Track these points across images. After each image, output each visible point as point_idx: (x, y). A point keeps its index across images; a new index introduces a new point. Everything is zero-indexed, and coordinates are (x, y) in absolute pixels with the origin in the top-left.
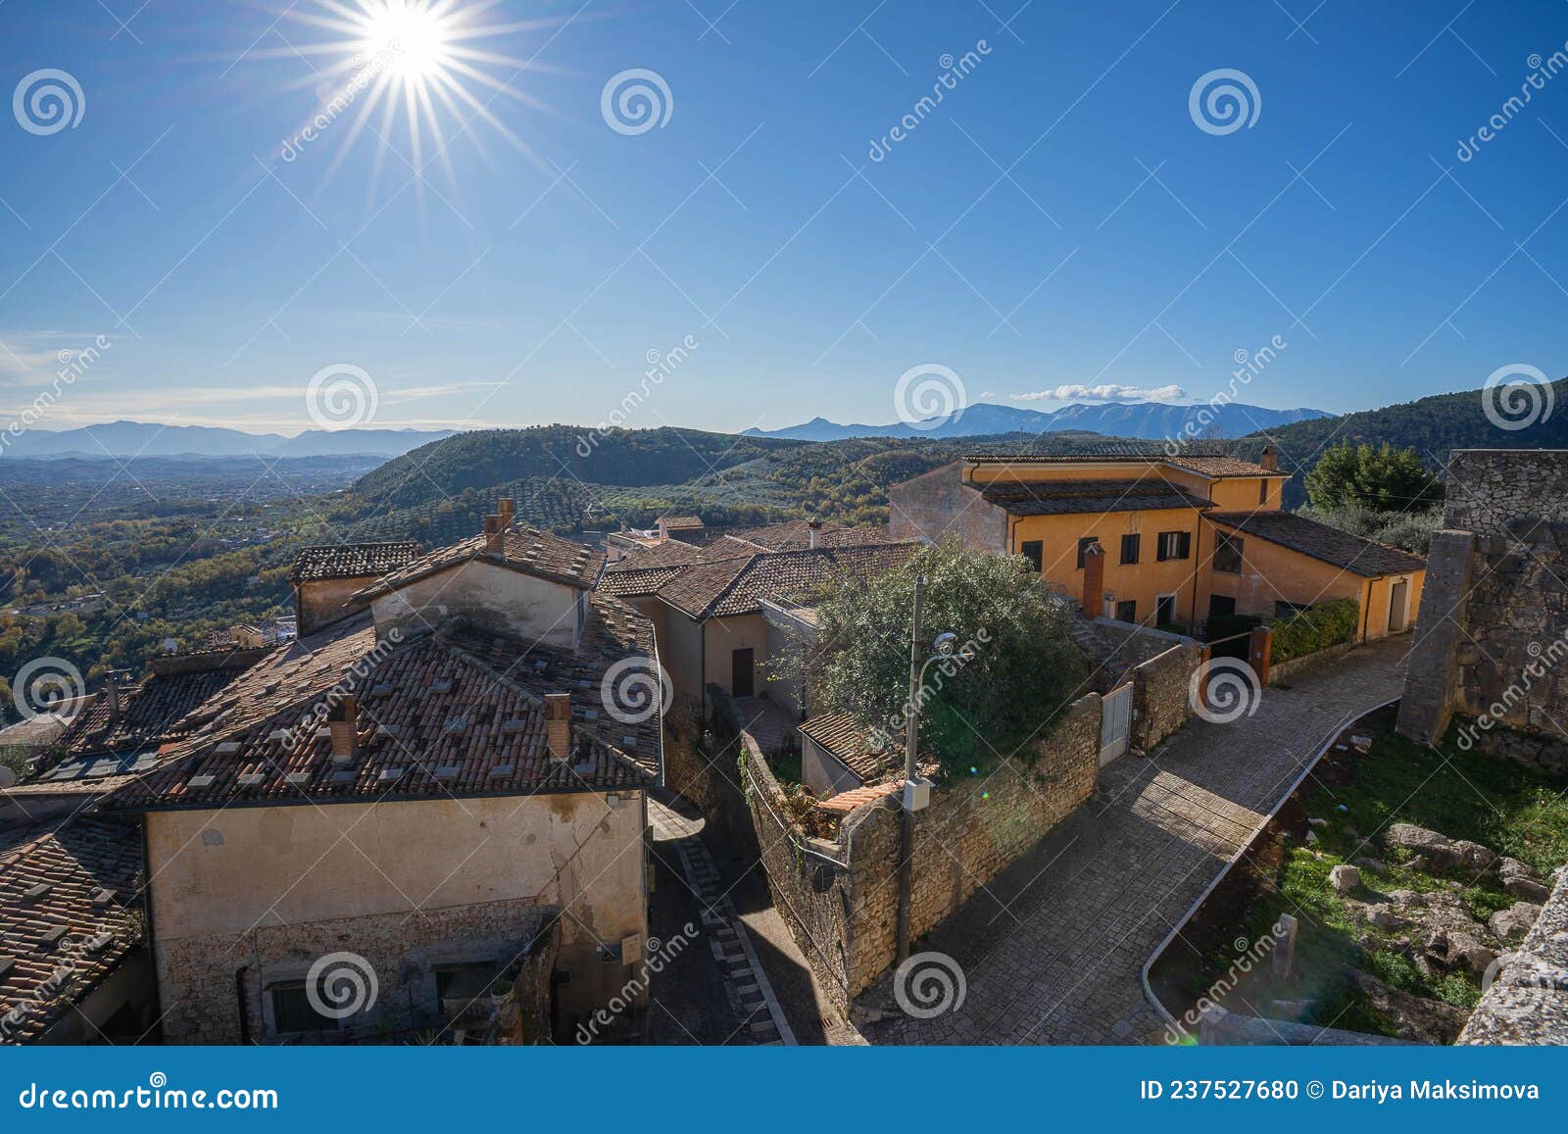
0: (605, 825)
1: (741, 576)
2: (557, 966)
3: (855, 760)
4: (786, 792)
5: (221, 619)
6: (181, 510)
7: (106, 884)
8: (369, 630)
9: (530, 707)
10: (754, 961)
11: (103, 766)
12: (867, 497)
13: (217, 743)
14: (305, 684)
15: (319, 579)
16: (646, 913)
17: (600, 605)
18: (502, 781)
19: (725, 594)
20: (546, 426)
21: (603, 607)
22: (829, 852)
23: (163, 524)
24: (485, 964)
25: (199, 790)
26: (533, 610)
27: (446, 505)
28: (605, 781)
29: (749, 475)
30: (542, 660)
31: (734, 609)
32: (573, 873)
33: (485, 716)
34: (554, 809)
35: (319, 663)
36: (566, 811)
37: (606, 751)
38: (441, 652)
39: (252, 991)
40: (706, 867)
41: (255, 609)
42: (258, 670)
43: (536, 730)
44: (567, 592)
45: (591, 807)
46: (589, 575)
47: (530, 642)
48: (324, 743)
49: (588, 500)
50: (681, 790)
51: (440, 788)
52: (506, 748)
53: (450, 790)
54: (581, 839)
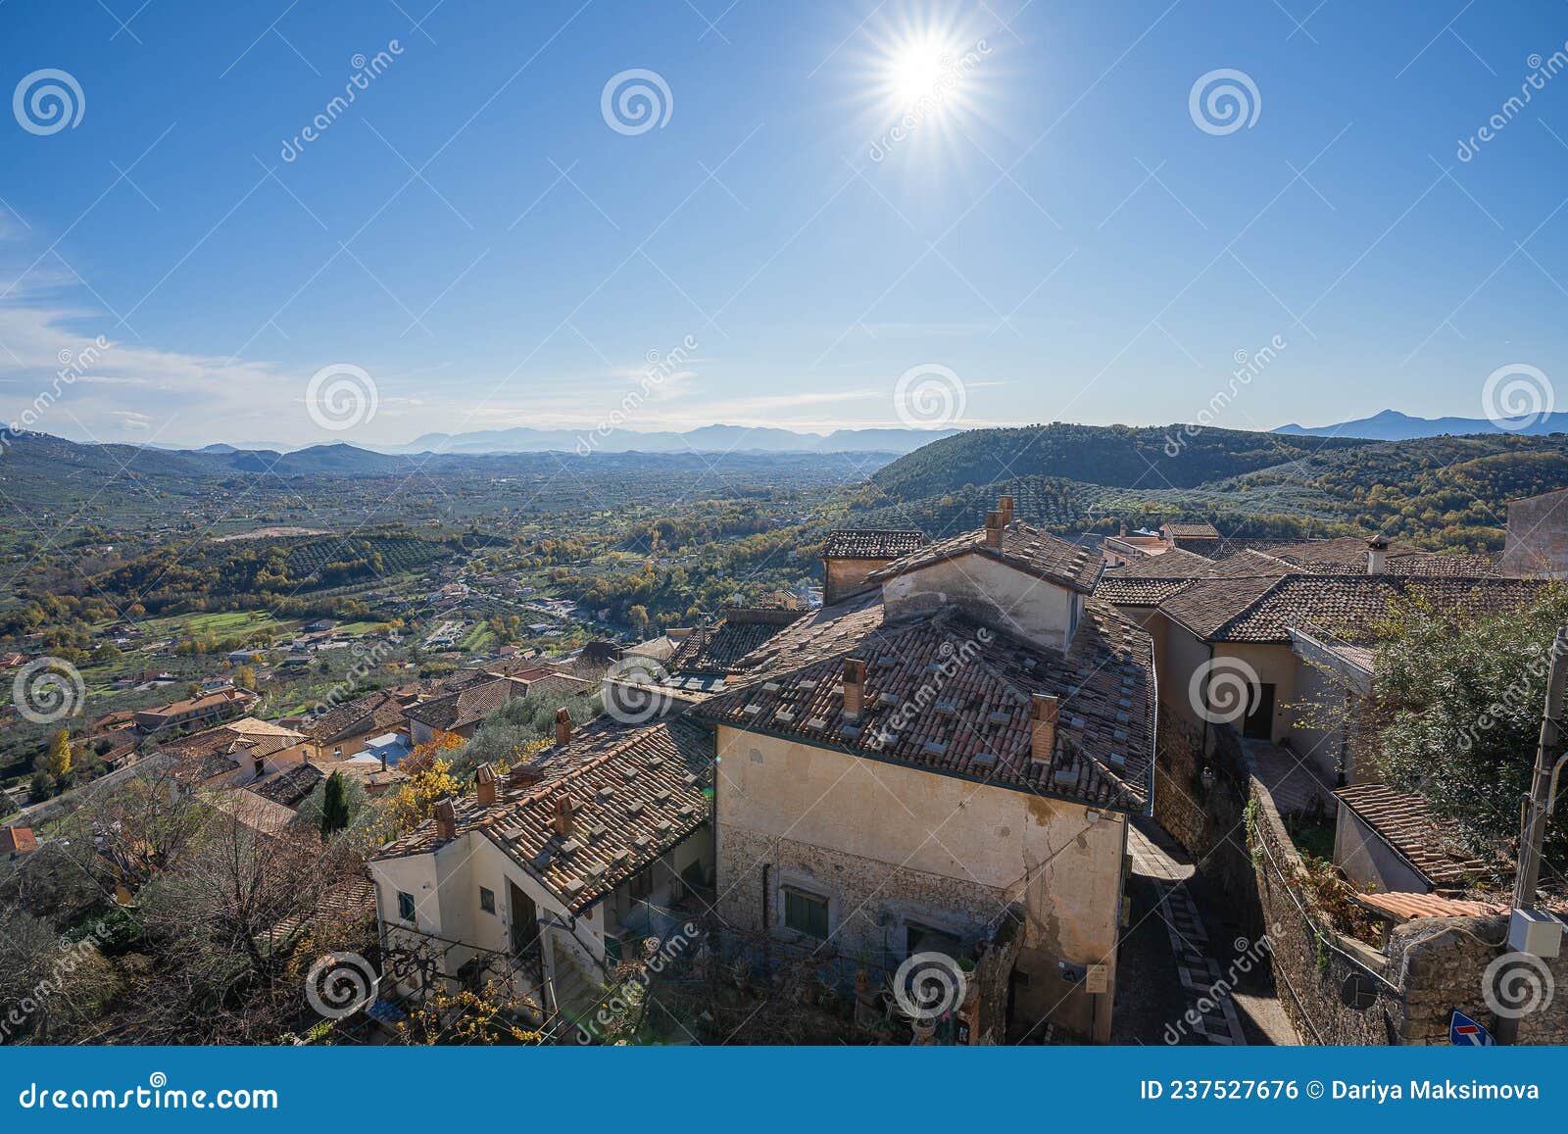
0: (1082, 841)
1: (1266, 597)
2: (1018, 965)
3: (1421, 855)
4: (1308, 866)
5: (768, 583)
6: (748, 494)
7: (691, 769)
8: (878, 607)
9: (1016, 703)
11: (694, 683)
13: (764, 682)
14: (828, 646)
15: (842, 558)
16: (1116, 947)
17: (1094, 611)
18: (984, 768)
19: (1245, 617)
20: (1046, 424)
21: (1098, 613)
22: (1370, 961)
23: (737, 504)
24: (950, 936)
25: (750, 716)
26: (1026, 608)
27: (946, 499)
28: (1087, 794)
29: (1281, 481)
30: (1030, 658)
31: (1254, 635)
32: (1043, 878)
33: (972, 703)
34: (1034, 808)
35: (839, 630)
37: (1091, 764)
38: (938, 636)
39: (771, 887)
41: (793, 578)
42: (794, 628)
43: (1020, 727)
44: (1061, 595)
45: (1068, 817)
46: (1086, 579)
47: (1021, 638)
48: (839, 698)
49: (1085, 501)
50: (1168, 828)
51: (927, 761)
52: (991, 738)
53: (936, 765)
54: (1055, 847)
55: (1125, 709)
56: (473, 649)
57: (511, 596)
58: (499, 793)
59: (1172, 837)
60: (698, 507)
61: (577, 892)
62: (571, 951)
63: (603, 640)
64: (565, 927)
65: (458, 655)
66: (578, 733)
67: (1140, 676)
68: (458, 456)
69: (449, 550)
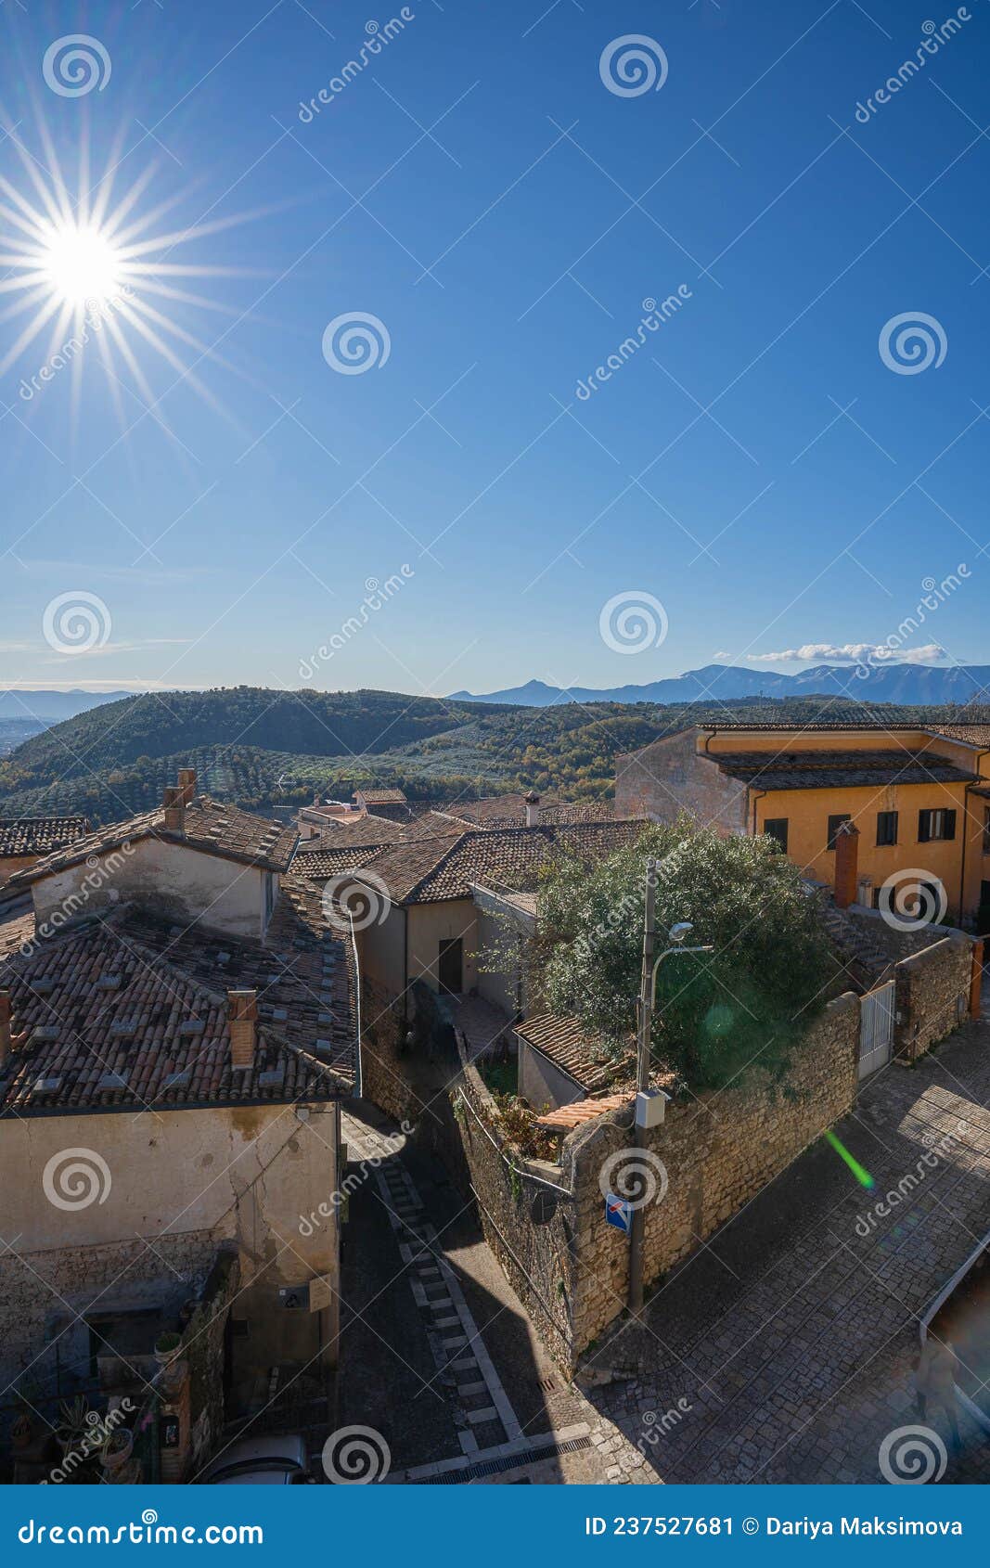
0: (293, 1143)
1: (449, 856)
2: (234, 1315)
3: (578, 1068)
4: (500, 1105)
8: (27, 917)
9: (210, 1006)
10: (462, 1308)
12: (588, 769)
16: (338, 1249)
17: (290, 889)
18: (176, 1091)
19: (432, 877)
20: (232, 688)
21: (294, 891)
22: (549, 1176)
24: (147, 1313)
26: (215, 895)
27: (117, 775)
28: (294, 1091)
29: (458, 744)
30: (224, 951)
31: (442, 894)
32: (254, 1198)
33: (158, 1017)
34: (237, 1123)
36: (249, 1127)
37: (296, 1057)
38: (110, 942)
40: (407, 1193)
43: (217, 1032)
44: (254, 875)
45: (276, 1121)
46: (280, 856)
47: (212, 930)
49: (277, 770)
50: (379, 1102)
51: (104, 1101)
52: (183, 1053)
53: (116, 1103)
54: (265, 1160)
55: (328, 990)
59: (383, 1111)
67: (340, 951)
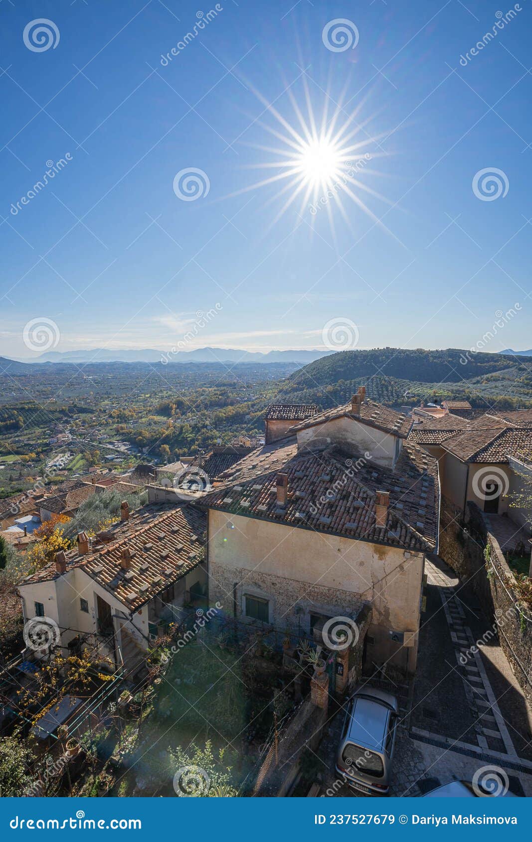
0: (401, 567)
1: (496, 440)
2: (368, 633)
4: (517, 579)
5: (235, 432)
6: (224, 385)
7: (194, 533)
8: (294, 445)
9: (367, 496)
10: (484, 675)
13: (234, 486)
14: (268, 466)
15: (275, 419)
16: (419, 622)
17: (408, 447)
18: (351, 531)
19: (485, 450)
20: (383, 348)
21: (409, 448)
23: (218, 390)
25: (226, 504)
26: (372, 445)
27: (330, 388)
28: (405, 544)
29: (503, 379)
30: (375, 472)
31: (490, 459)
32: (382, 586)
33: (344, 497)
34: (377, 551)
35: (274, 458)
36: (382, 554)
37: (406, 527)
38: (327, 461)
39: (238, 595)
41: (248, 430)
42: (250, 457)
43: (370, 508)
44: (391, 438)
45: (394, 555)
46: (404, 430)
47: (371, 462)
48: (274, 495)
49: (402, 389)
50: (445, 559)
51: (321, 527)
52: (354, 515)
53: (326, 529)
54: (388, 571)
55: (424, 498)
56: (74, 469)
57: (95, 440)
58: (90, 547)
59: (447, 564)
60: (196, 392)
61: (134, 600)
62: (130, 632)
63: (145, 463)
64: (127, 619)
65: (66, 473)
66: (133, 514)
67: (432, 481)
68: (65, 364)
69: (60, 416)
